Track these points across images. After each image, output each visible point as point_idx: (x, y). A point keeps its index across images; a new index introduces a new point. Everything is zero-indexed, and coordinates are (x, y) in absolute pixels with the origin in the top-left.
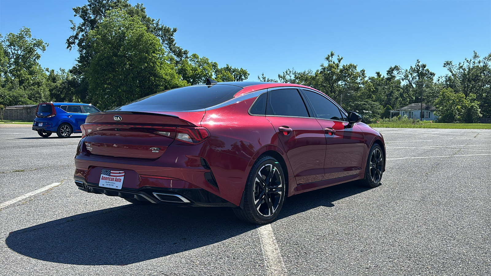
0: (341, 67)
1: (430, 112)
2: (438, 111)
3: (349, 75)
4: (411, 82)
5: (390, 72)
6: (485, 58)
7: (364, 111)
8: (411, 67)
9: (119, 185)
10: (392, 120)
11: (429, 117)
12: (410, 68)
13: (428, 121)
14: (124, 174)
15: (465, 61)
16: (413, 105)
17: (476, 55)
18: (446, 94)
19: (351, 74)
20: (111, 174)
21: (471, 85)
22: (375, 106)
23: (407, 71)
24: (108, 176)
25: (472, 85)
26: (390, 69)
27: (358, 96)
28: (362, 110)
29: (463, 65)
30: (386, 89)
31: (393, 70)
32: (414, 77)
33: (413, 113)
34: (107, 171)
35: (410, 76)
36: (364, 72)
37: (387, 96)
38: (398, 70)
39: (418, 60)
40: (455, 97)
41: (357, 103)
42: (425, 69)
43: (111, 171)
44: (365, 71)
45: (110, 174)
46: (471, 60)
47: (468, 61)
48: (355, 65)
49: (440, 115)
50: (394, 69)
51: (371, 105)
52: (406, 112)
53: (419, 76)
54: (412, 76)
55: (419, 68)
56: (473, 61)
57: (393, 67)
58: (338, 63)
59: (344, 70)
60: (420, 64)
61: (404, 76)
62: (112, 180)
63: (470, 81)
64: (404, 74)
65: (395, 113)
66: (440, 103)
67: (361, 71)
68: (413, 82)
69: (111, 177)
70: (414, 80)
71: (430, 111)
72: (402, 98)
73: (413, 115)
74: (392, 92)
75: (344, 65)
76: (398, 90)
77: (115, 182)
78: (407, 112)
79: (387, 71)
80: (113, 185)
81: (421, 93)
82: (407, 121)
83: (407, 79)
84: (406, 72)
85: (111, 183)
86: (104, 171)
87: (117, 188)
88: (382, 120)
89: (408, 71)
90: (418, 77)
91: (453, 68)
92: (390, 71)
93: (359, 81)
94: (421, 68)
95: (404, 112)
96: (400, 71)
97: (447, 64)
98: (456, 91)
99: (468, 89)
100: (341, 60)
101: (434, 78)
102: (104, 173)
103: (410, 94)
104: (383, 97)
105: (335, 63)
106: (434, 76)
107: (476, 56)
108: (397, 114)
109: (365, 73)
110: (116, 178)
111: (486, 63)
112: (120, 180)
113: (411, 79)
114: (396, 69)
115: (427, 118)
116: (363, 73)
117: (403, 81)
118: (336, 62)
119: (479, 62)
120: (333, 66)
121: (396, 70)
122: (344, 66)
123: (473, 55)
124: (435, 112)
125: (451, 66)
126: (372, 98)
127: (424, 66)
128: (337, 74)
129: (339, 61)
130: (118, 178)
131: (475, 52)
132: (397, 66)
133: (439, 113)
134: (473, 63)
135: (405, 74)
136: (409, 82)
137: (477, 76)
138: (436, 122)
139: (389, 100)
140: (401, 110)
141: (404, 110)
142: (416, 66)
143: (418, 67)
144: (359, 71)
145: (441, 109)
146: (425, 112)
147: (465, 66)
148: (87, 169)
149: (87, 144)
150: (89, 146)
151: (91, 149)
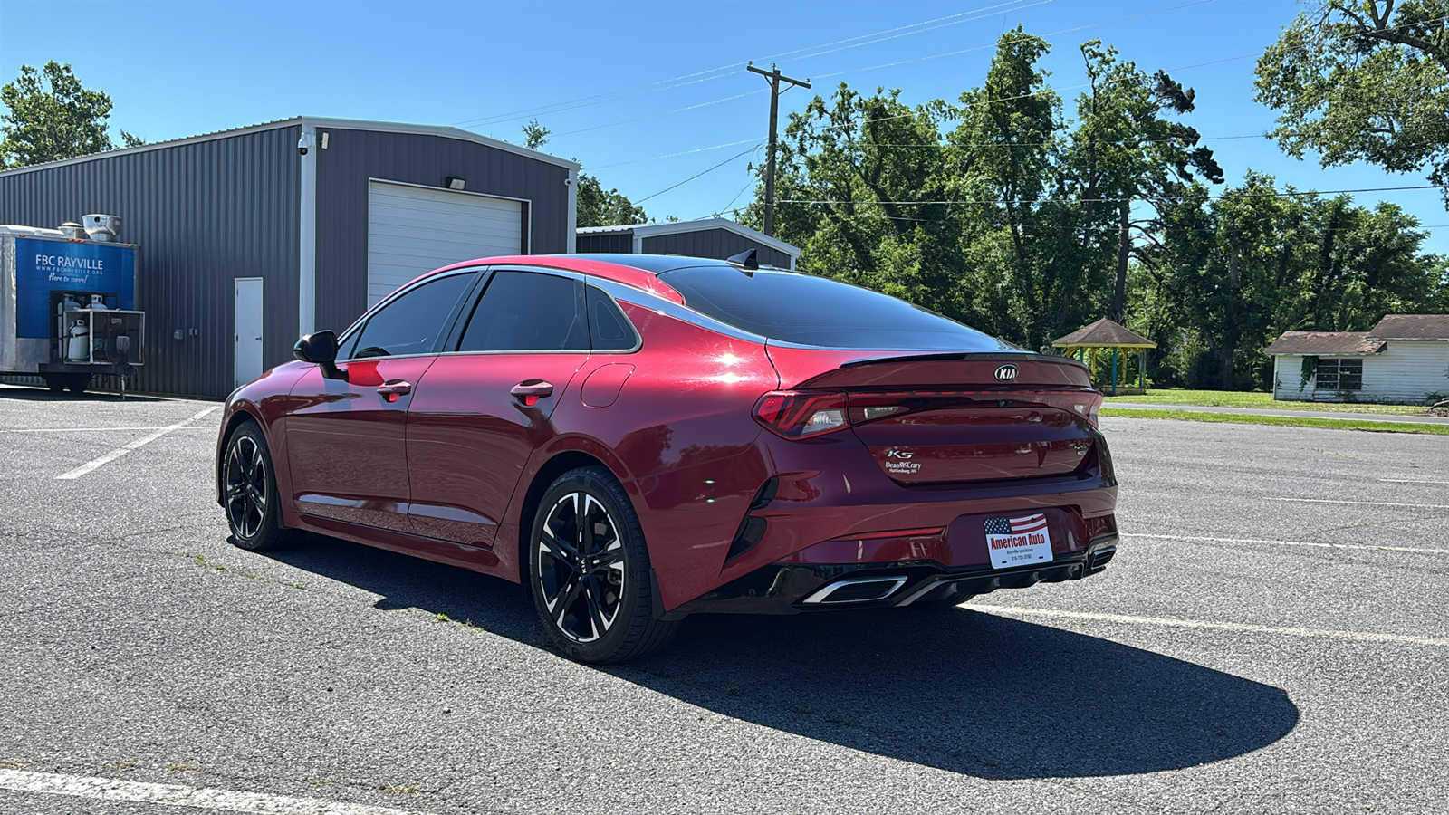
9: (1043, 553)
14: (1044, 521)
20: (1013, 529)
24: (1007, 537)
34: (998, 521)
43: (1011, 521)
45: (1009, 528)
62: (1022, 542)
69: (1017, 536)
77: (1032, 546)
80: (1029, 557)
85: (1022, 551)
86: (992, 524)
87: (1042, 561)
102: (993, 529)
110: (1030, 535)
112: (1040, 539)
130: (1033, 534)
148: (938, 530)
149: (893, 455)
150: (905, 460)
151: (915, 466)
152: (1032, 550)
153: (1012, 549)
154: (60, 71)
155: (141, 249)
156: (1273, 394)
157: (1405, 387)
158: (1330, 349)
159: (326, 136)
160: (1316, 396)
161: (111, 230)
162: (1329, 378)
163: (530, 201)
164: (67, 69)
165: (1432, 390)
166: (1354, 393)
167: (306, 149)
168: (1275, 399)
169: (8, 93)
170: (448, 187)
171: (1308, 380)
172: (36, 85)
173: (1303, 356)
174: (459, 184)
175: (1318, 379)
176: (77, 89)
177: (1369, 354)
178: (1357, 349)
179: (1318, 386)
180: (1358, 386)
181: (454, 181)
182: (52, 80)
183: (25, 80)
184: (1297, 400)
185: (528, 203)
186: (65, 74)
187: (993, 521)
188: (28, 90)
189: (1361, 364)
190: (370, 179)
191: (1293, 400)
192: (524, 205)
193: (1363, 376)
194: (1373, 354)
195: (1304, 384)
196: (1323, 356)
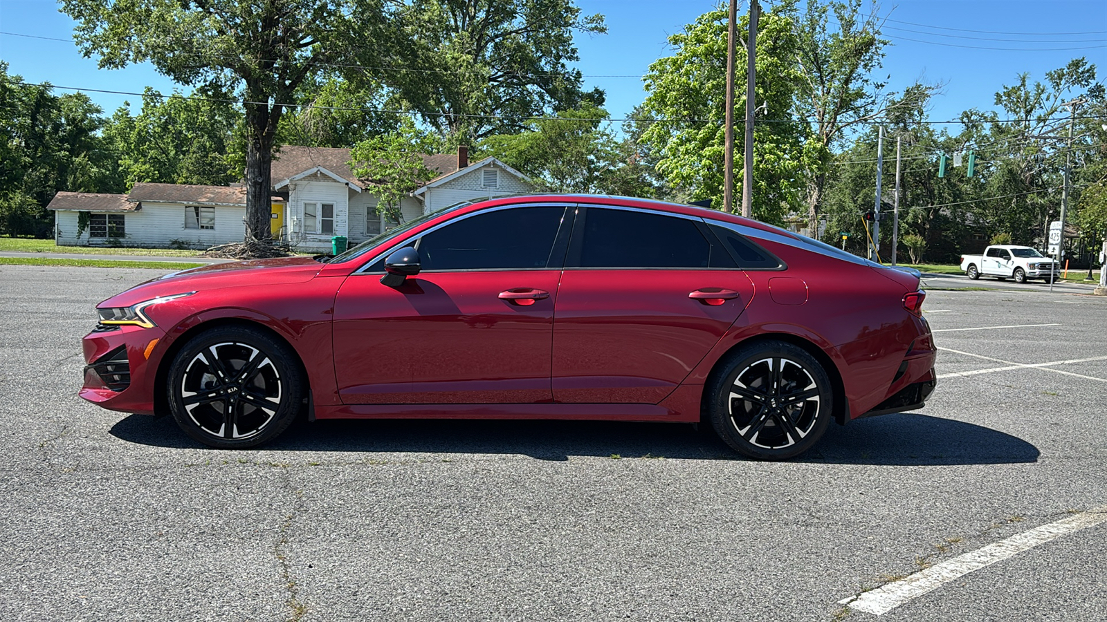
156: (55, 241)
157: (156, 235)
158: (100, 206)
160: (91, 243)
162: (100, 228)
165: (174, 238)
166: (120, 240)
168: (57, 245)
171: (84, 230)
173: (80, 212)
175: (91, 230)
177: (130, 211)
178: (121, 207)
179: (92, 235)
180: (123, 235)
184: (76, 246)
189: (124, 218)
191: (72, 246)
193: (126, 228)
194: (133, 212)
195: (80, 233)
196: (95, 211)
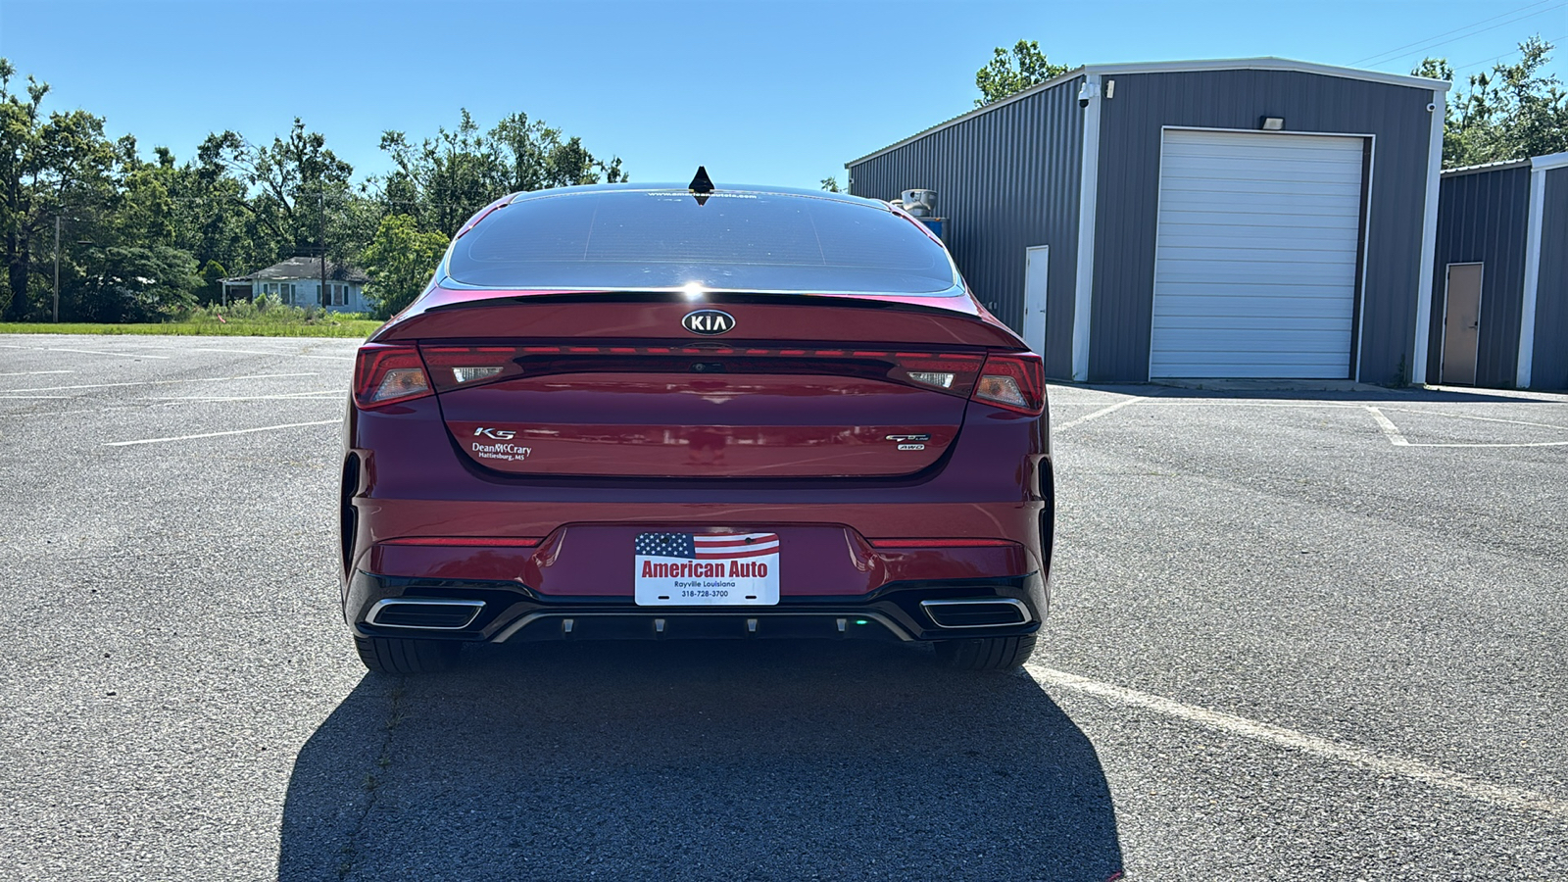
0: (44, 120)
1: (346, 288)
2: (375, 284)
3: (79, 153)
4: (278, 189)
5: (210, 150)
6: (493, 134)
7: (140, 279)
8: (277, 140)
9: (761, 591)
10: (238, 312)
11: (346, 303)
12: (275, 142)
13: (347, 315)
14: (776, 543)
15: (441, 135)
16: (293, 262)
17: (468, 122)
18: (396, 234)
19: (85, 147)
20: (698, 550)
21: (460, 210)
22: (178, 262)
23: (265, 153)
24: (682, 561)
25: (464, 209)
26: (210, 140)
27: (119, 228)
28: (135, 274)
29: (436, 148)
30: (198, 206)
31: (219, 146)
32: (288, 172)
33: (296, 288)
34: (668, 538)
35: (275, 168)
36: (133, 144)
37: (204, 229)
38: (237, 147)
39: (298, 121)
40: (421, 242)
41: (116, 250)
42: (322, 149)
43: (696, 539)
44: (135, 141)
45: (689, 548)
46: (456, 136)
47: (447, 137)
48: (98, 117)
49: (381, 298)
50: (222, 142)
51: (166, 258)
52: (274, 286)
53: (302, 171)
54: (281, 170)
55: (301, 144)
56: (463, 138)
57: (219, 134)
58: (29, 105)
59: (57, 132)
60: (305, 134)
61: (257, 169)
62: (714, 571)
63: (458, 199)
64: (256, 162)
65: (238, 286)
66: (381, 260)
67: (121, 141)
68: (288, 188)
69: (704, 562)
70: (290, 182)
71: (346, 284)
72: (253, 240)
73: (296, 296)
74: (220, 218)
75: (55, 112)
76: (239, 214)
77: (734, 579)
78: (277, 285)
79: (199, 148)
80: (724, 594)
81: (316, 229)
82: (286, 315)
83: (268, 179)
84: (263, 156)
85: (709, 585)
86: (653, 541)
87: (751, 602)
88: (203, 309)
89: (269, 153)
90: (301, 176)
91: (409, 154)
92: (208, 148)
93: (118, 176)
94: (308, 146)
95: (266, 286)
96: (243, 149)
97: (391, 139)
98: (421, 227)
99: (452, 220)
100: (42, 94)
101: (349, 180)
102: (653, 548)
103: (278, 228)
104: (190, 235)
105: (20, 103)
106: (350, 174)
107: (467, 126)
108: (246, 293)
109: (136, 149)
110: (733, 563)
111: (495, 146)
112: (763, 571)
113: (279, 179)
114: (228, 143)
115: (340, 304)
116: (129, 146)
117: (254, 184)
118: (26, 100)
119: (479, 143)
120: (13, 112)
121: (228, 146)
122: (57, 116)
123: (462, 120)
124: (366, 288)
125: (401, 147)
126: (166, 236)
127: (318, 141)
128: (33, 146)
129: (37, 98)
130: (742, 561)
131: (464, 112)
132: (233, 135)
133: (377, 291)
134: (463, 145)
135: (260, 161)
136: (274, 188)
137: (475, 182)
138: (371, 318)
139: (212, 243)
140: (258, 280)
141: (266, 279)
142: (292, 138)
143: (300, 141)
144: (115, 142)
145: (384, 278)
146: (332, 285)
147: (442, 153)
148: (534, 542)
149: (482, 433)
150: (503, 442)
151: (522, 450)
152: (733, 585)
153: (687, 579)
154: (1027, 48)
155: (949, 221)
159: (1111, 84)
161: (926, 205)
163: (1374, 136)
164: (1034, 46)
167: (1087, 100)
169: (981, 78)
170: (1261, 129)
172: (1006, 66)
174: (1274, 123)
176: (1043, 65)
181: (1268, 120)
182: (1020, 59)
183: (997, 62)
185: (1371, 138)
186: (1032, 51)
187: (656, 537)
188: (999, 71)
190: (1164, 127)
192: (1368, 141)
